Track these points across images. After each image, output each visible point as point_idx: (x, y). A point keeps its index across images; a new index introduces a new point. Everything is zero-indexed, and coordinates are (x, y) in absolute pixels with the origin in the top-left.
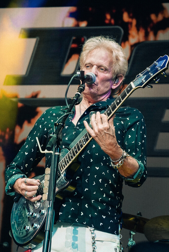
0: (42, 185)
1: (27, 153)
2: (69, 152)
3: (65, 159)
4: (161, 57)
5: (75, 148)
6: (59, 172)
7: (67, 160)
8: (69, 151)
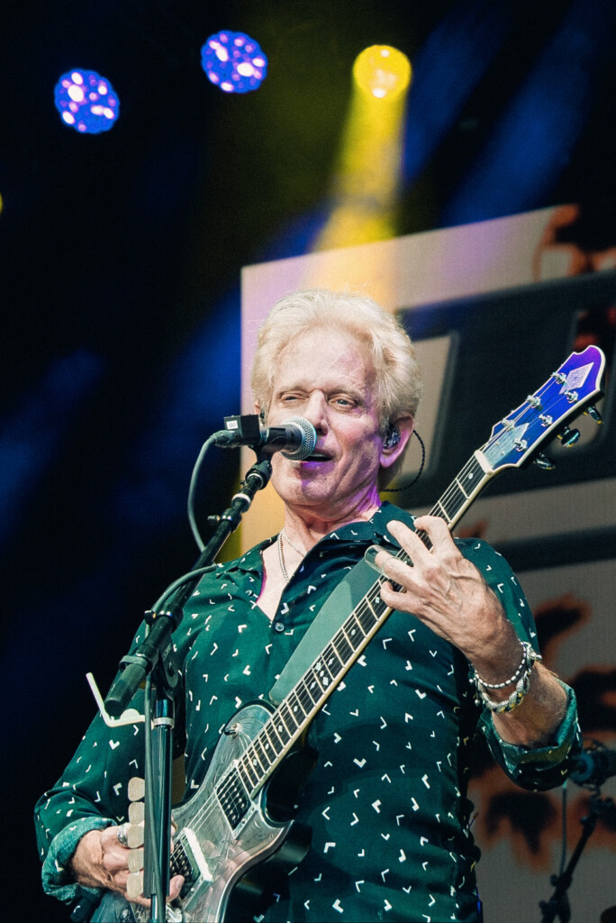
0: (181, 848)
1: (115, 742)
2: (272, 716)
3: (259, 745)
4: (575, 353)
5: (293, 702)
6: (242, 794)
7: (267, 747)
8: (270, 713)
